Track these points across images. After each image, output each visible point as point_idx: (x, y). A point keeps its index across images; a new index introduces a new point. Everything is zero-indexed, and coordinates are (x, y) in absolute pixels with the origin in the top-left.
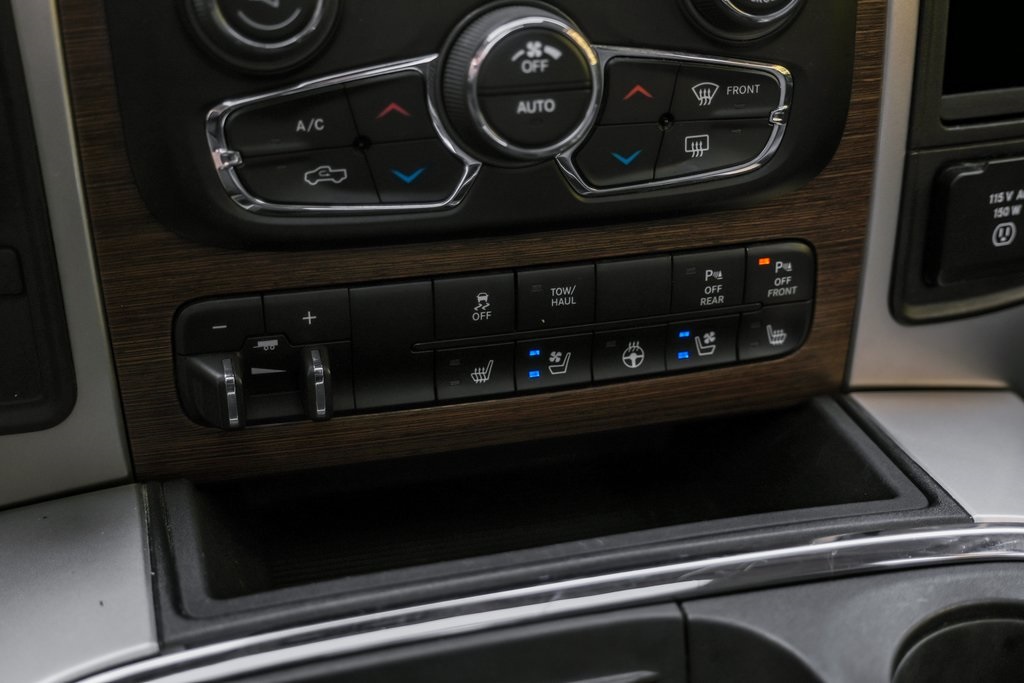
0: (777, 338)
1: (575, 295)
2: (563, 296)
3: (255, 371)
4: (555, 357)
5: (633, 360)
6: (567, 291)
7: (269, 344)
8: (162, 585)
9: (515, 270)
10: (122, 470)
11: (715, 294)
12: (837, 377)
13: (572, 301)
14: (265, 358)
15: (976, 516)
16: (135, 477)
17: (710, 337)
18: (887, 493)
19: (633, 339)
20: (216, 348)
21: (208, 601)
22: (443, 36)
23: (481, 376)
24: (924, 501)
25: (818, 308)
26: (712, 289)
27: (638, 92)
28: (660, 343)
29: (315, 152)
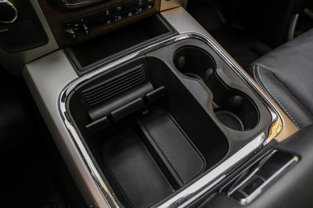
0: (150, 7)
1: (121, 8)
2: (119, 8)
3: (75, 29)
4: (119, 17)
5: (130, 15)
6: (120, 7)
7: (77, 25)
8: (74, 66)
9: (111, 6)
10: (58, 47)
11: (141, 3)
12: (158, 10)
13: (121, 9)
14: (77, 27)
15: (180, 33)
16: (60, 48)
17: (140, 9)
18: (168, 31)
19: (130, 12)
20: (69, 28)
21: (82, 68)
23: (109, 22)
24: (173, 32)
25: (155, 1)
26: (140, 2)
28: (134, 12)
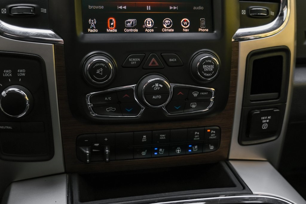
0: (212, 148)
1: (165, 137)
2: (163, 137)
3: (94, 150)
4: (161, 150)
5: (178, 151)
6: (164, 136)
7: (97, 145)
8: (69, 198)
9: (152, 131)
10: (63, 171)
11: (197, 137)
12: (226, 157)
13: (165, 138)
14: (96, 148)
15: (254, 193)
16: (66, 172)
17: (196, 147)
19: (179, 147)
20: (85, 145)
22: (137, 81)
23: (144, 153)
25: (221, 141)
26: (197, 136)
27: (180, 94)
28: (185, 148)
29: (109, 104)
